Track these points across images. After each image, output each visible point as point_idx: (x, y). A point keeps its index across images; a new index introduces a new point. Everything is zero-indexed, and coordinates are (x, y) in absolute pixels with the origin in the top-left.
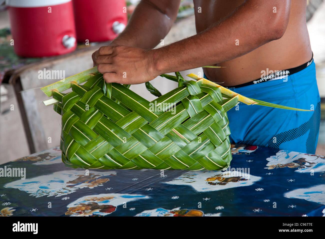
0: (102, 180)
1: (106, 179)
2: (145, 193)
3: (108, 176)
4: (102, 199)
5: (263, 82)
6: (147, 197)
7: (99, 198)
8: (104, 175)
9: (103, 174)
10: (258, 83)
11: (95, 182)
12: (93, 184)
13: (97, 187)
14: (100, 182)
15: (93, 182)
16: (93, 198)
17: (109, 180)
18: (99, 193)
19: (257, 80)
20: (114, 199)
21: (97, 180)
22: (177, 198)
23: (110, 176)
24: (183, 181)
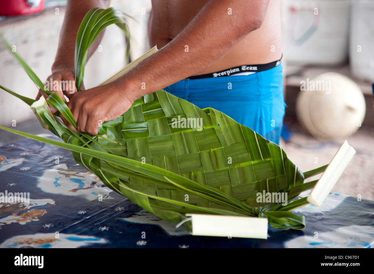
0: (36, 213)
1: (42, 210)
2: (100, 235)
3: (43, 206)
4: (41, 242)
5: (225, 75)
6: (102, 241)
7: (36, 241)
8: (37, 204)
9: (36, 202)
10: (218, 76)
11: (27, 215)
12: (25, 217)
13: (30, 222)
14: (34, 215)
15: (24, 214)
16: (26, 240)
17: (46, 212)
18: (34, 232)
19: (218, 73)
20: (57, 242)
21: (28, 211)
22: (144, 244)
23: (46, 207)
24: (147, 217)
